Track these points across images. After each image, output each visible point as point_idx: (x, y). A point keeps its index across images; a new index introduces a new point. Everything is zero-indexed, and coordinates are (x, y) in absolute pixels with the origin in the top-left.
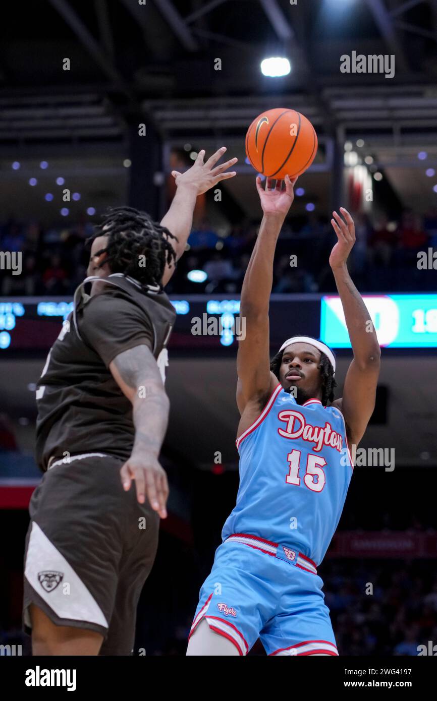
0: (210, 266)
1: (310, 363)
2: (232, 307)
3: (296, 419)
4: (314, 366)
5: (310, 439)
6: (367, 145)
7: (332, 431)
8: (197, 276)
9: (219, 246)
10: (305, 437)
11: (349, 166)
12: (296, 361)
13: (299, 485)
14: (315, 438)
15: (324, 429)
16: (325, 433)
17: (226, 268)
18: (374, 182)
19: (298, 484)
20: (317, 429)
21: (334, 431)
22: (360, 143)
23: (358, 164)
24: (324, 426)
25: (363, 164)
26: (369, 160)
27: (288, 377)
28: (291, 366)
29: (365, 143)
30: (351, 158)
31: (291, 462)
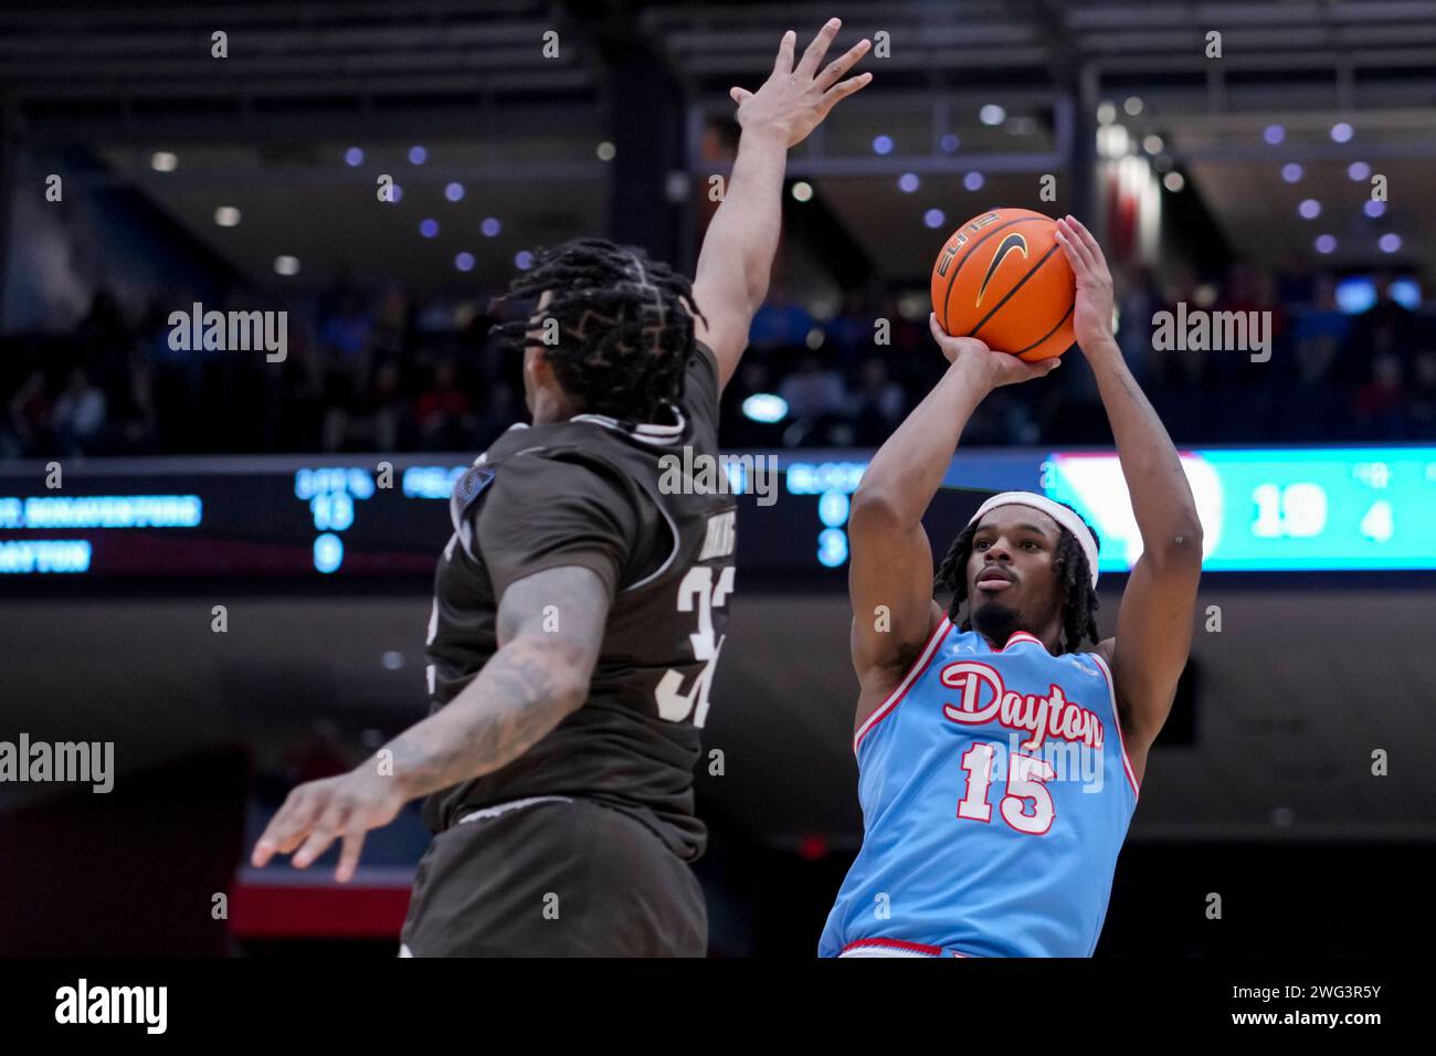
0: (794, 385)
1: (1035, 552)
2: (844, 478)
3: (983, 682)
4: (1044, 558)
5: (1018, 723)
6: (1150, 110)
7: (1067, 705)
8: (765, 408)
9: (815, 338)
10: (1006, 719)
11: (1108, 159)
12: (1001, 545)
13: (989, 821)
14: (1028, 720)
15: (1047, 699)
16: (1050, 709)
17: (830, 390)
18: (1165, 193)
19: (987, 818)
20: (1031, 701)
21: (1071, 704)
22: (1134, 106)
23: (1129, 153)
24: (1047, 693)
25: (1141, 153)
26: (1153, 144)
27: (981, 583)
28: (989, 557)
29: (1145, 105)
30: (1112, 139)
31: (969, 771)
